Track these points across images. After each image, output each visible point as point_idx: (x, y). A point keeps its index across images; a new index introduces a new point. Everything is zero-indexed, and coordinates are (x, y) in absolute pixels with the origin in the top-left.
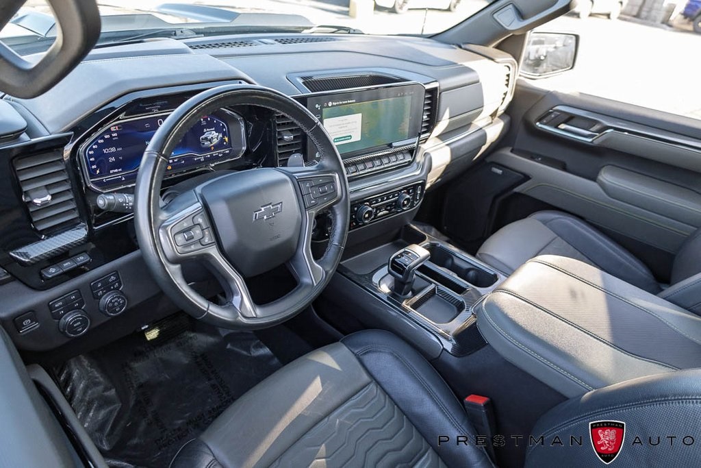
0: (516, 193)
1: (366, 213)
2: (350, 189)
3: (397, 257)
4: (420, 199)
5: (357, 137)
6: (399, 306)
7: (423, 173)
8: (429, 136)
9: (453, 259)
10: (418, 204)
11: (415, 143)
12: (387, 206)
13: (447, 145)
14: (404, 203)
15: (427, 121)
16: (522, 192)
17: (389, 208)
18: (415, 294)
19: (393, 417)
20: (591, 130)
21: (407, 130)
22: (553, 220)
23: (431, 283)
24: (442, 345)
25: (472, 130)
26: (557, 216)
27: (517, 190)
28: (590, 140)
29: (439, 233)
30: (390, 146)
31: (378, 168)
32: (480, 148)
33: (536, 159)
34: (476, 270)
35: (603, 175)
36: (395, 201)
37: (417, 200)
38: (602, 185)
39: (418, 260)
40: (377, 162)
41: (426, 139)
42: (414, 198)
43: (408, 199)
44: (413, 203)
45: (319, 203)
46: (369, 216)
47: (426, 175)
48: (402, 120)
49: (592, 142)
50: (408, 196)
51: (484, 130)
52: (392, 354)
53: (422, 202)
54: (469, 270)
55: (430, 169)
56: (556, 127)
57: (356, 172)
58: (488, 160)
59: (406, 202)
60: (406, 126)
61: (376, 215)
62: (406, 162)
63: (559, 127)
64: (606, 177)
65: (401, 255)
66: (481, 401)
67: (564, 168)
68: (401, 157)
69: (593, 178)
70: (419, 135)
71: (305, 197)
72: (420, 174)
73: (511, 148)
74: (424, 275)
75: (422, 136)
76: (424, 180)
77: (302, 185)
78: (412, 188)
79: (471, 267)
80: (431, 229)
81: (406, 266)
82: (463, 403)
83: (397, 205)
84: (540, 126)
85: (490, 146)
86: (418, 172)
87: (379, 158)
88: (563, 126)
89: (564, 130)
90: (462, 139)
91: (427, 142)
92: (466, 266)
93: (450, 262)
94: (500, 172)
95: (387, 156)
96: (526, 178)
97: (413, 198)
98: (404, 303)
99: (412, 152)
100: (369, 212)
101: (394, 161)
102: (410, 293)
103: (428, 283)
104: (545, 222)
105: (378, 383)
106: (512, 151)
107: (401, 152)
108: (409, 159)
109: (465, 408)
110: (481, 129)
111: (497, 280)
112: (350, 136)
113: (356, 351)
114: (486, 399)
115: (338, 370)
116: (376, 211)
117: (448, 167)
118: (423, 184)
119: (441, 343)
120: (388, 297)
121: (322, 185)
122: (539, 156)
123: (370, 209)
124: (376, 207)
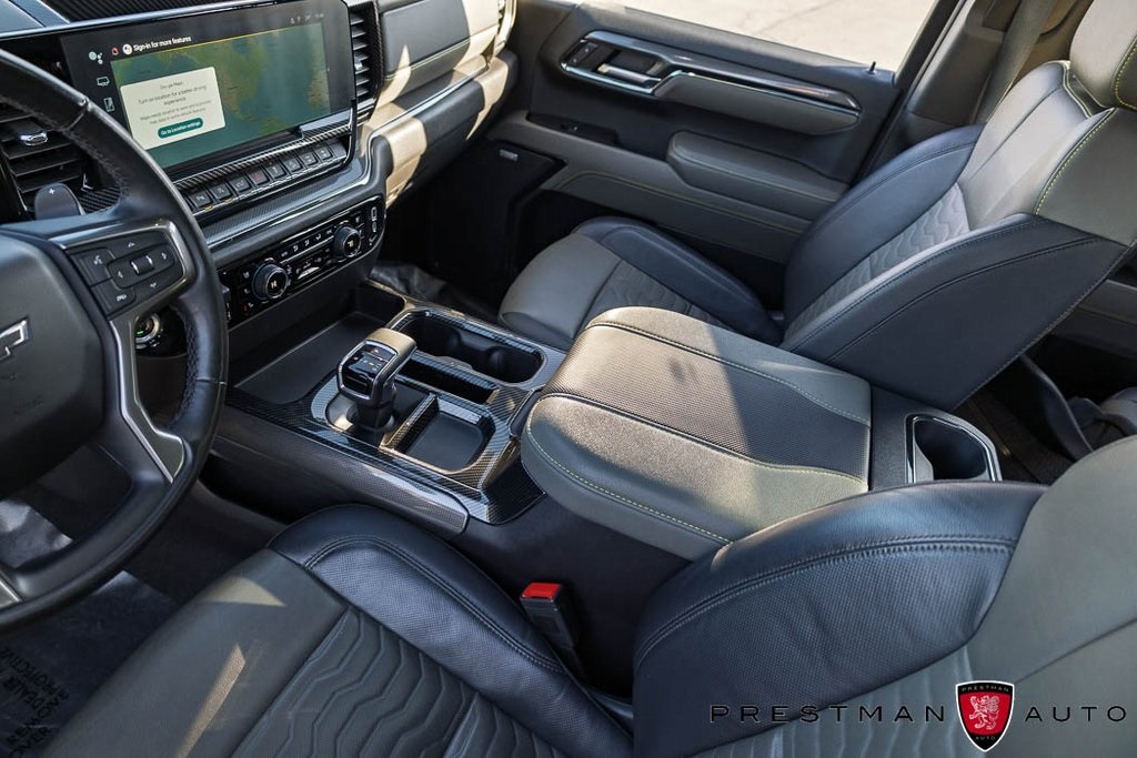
0: (545, 191)
1: (272, 280)
2: (210, 242)
3: (351, 361)
4: (378, 232)
5: (215, 120)
6: (375, 452)
7: (376, 182)
8: (375, 104)
9: (459, 337)
10: (376, 243)
11: (347, 121)
12: (316, 257)
13: (416, 116)
14: (347, 245)
15: (363, 75)
16: (556, 189)
17: (319, 260)
18: (400, 420)
19: (399, 662)
20: (649, 72)
21: (326, 97)
22: (611, 232)
23: (427, 392)
24: (467, 510)
25: (455, 84)
26: (615, 226)
27: (546, 186)
28: (649, 91)
29: (426, 275)
30: (296, 133)
31: (278, 182)
32: (476, 116)
33: (570, 130)
34: (504, 349)
35: (676, 150)
36: (330, 245)
37: (372, 235)
38: (676, 166)
39: (394, 359)
40: (275, 170)
41: (371, 112)
42: (367, 233)
43: (354, 237)
44: (366, 241)
45: (139, 297)
46: (281, 284)
47: (383, 184)
48: (311, 76)
49: (652, 94)
50: (353, 232)
51: (477, 82)
52: (376, 548)
53: (383, 238)
54: (492, 350)
55: (389, 168)
56: (595, 71)
57: (231, 195)
58: (492, 136)
59: (351, 243)
60: (322, 87)
61: (294, 276)
62: (335, 164)
63: (600, 69)
64: (681, 152)
65: (359, 354)
66: (548, 592)
67: (616, 143)
68: (324, 153)
69: (662, 155)
70: (354, 104)
71: (98, 290)
72: (368, 184)
73: (525, 113)
74: (412, 381)
75: (360, 106)
76: (381, 194)
77: (82, 264)
78: (359, 212)
79: (494, 345)
80: (413, 272)
81: (373, 375)
82: (519, 602)
83: (332, 251)
84: (568, 69)
85: (491, 110)
86: (364, 181)
87: (279, 159)
88: (605, 68)
89: (607, 74)
90: (440, 102)
91: (373, 116)
92: (484, 346)
93: (454, 341)
94: (513, 156)
95: (295, 154)
96: (558, 164)
97: (364, 234)
98: (382, 446)
99: (346, 140)
100: (277, 277)
101: (310, 166)
102: (391, 420)
103: (421, 394)
104: (599, 238)
105: (358, 611)
106: (528, 118)
107: (323, 143)
108: (340, 154)
109: (524, 610)
110: (471, 80)
111: (541, 362)
112: (199, 120)
113: (302, 561)
114: (556, 586)
115: (276, 607)
116: (294, 271)
117: (424, 158)
118: (380, 202)
119: (464, 507)
120: (350, 440)
121: (137, 255)
122: (575, 123)
123: (279, 270)
124: (291, 263)
